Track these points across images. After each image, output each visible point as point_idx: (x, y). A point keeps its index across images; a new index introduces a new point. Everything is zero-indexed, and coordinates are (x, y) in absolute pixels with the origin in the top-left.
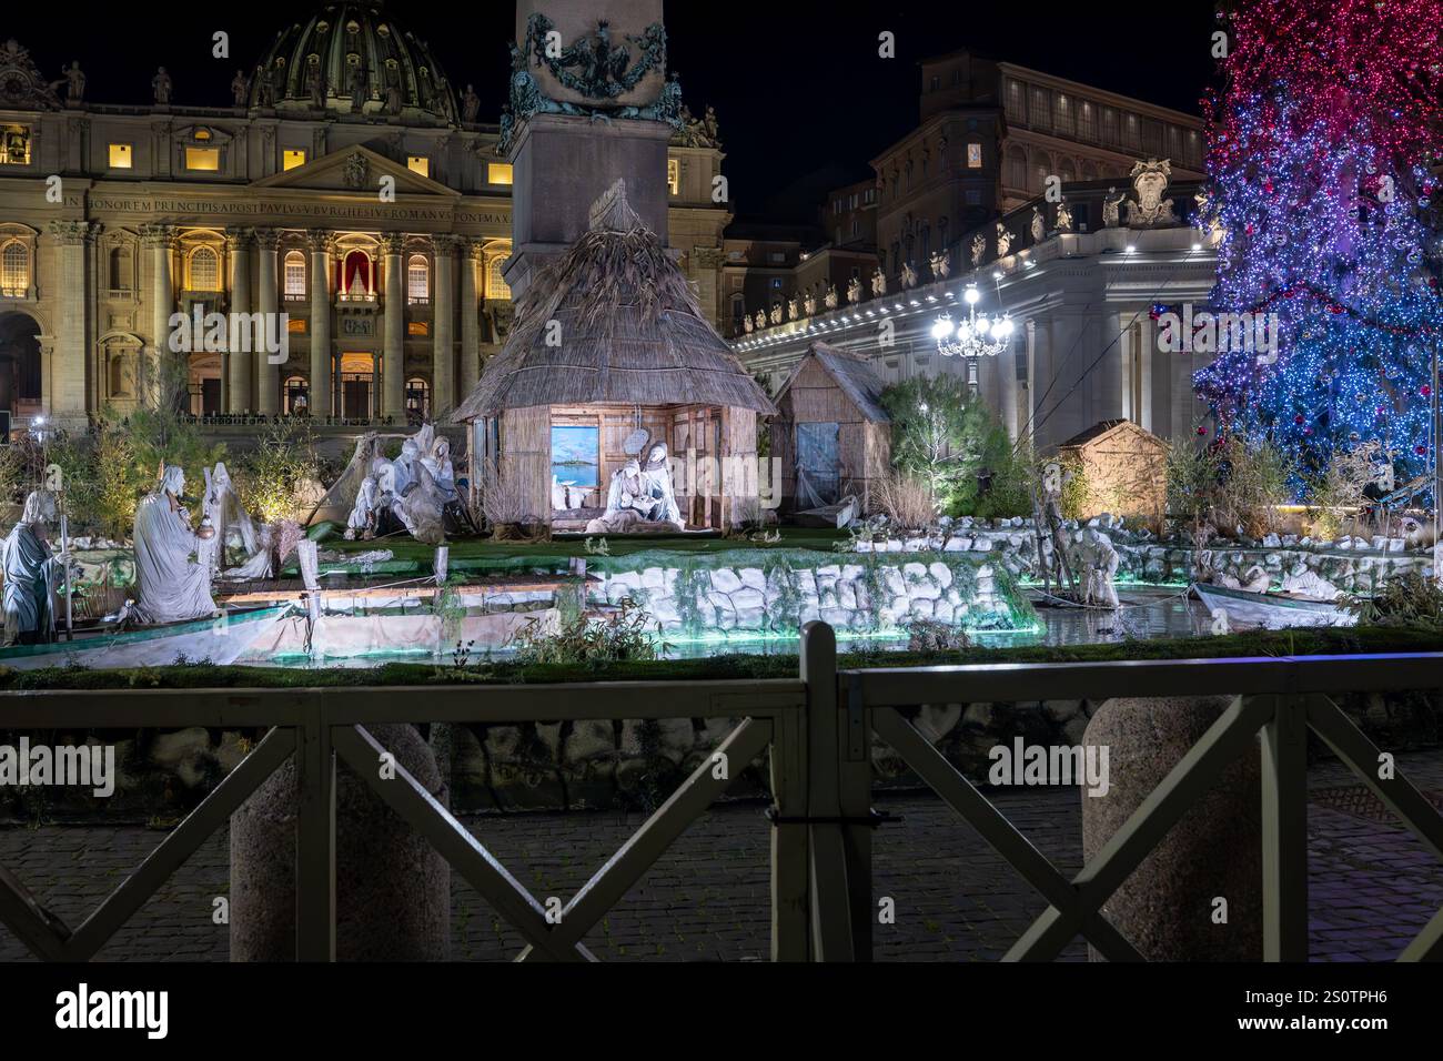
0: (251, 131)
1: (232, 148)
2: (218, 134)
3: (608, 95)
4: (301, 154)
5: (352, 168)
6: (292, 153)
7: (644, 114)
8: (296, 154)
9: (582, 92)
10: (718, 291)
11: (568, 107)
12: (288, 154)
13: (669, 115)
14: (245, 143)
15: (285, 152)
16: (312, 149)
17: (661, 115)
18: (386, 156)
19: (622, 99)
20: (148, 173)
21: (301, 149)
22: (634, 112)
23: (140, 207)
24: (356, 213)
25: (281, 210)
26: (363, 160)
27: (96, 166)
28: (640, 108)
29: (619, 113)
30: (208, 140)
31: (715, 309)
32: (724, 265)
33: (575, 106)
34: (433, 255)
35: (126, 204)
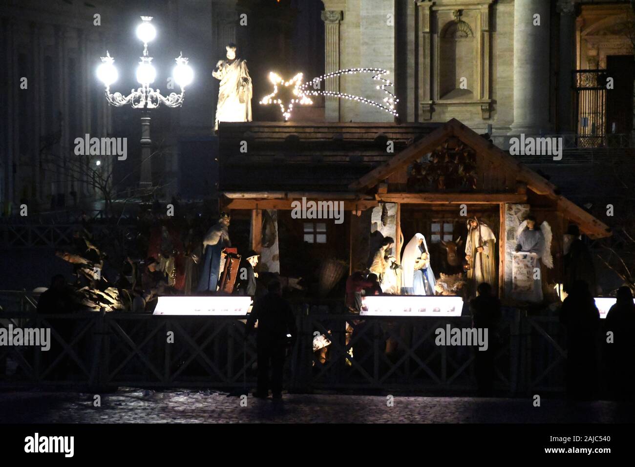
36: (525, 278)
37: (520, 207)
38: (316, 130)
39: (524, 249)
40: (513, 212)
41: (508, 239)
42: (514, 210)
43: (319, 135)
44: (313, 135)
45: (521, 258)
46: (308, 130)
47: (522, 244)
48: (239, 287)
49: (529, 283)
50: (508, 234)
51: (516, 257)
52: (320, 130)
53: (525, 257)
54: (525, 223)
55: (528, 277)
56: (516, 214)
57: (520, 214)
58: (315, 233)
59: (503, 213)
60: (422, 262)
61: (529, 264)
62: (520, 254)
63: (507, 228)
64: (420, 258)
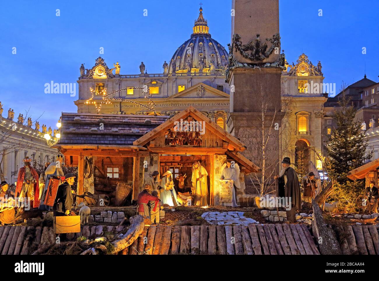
0: (168, 80)
1: (163, 86)
2: (159, 82)
3: (260, 59)
4: (184, 87)
5: (199, 90)
6: (181, 86)
7: (273, 65)
8: (182, 87)
9: (251, 59)
10: (322, 126)
11: (246, 65)
12: (180, 87)
13: (281, 65)
14: (166, 85)
15: (179, 87)
16: (187, 85)
17: (278, 65)
18: (210, 86)
19: (264, 61)
20: (138, 96)
21: (183, 85)
22: (269, 65)
23: (136, 106)
24: (201, 105)
25: (178, 105)
26: (203, 87)
27: (123, 95)
28: (271, 63)
29: (263, 66)
30: (156, 84)
31: (321, 132)
32: (324, 116)
33: (248, 64)
34: (225, 118)
35: (132, 106)
36: (227, 194)
37: (222, 156)
38: (114, 118)
39: (225, 178)
40: (218, 159)
41: (216, 174)
42: (219, 158)
43: (116, 120)
44: (112, 120)
45: (224, 183)
46: (110, 118)
47: (224, 176)
48: (59, 201)
49: (230, 197)
50: (216, 170)
51: (221, 183)
52: (116, 118)
53: (227, 183)
54: (225, 165)
55: (229, 193)
56: (220, 160)
57: (222, 160)
58: (113, 173)
59: (213, 160)
60: (170, 186)
61: (229, 186)
62: (224, 181)
63: (215, 167)
64: (169, 184)
